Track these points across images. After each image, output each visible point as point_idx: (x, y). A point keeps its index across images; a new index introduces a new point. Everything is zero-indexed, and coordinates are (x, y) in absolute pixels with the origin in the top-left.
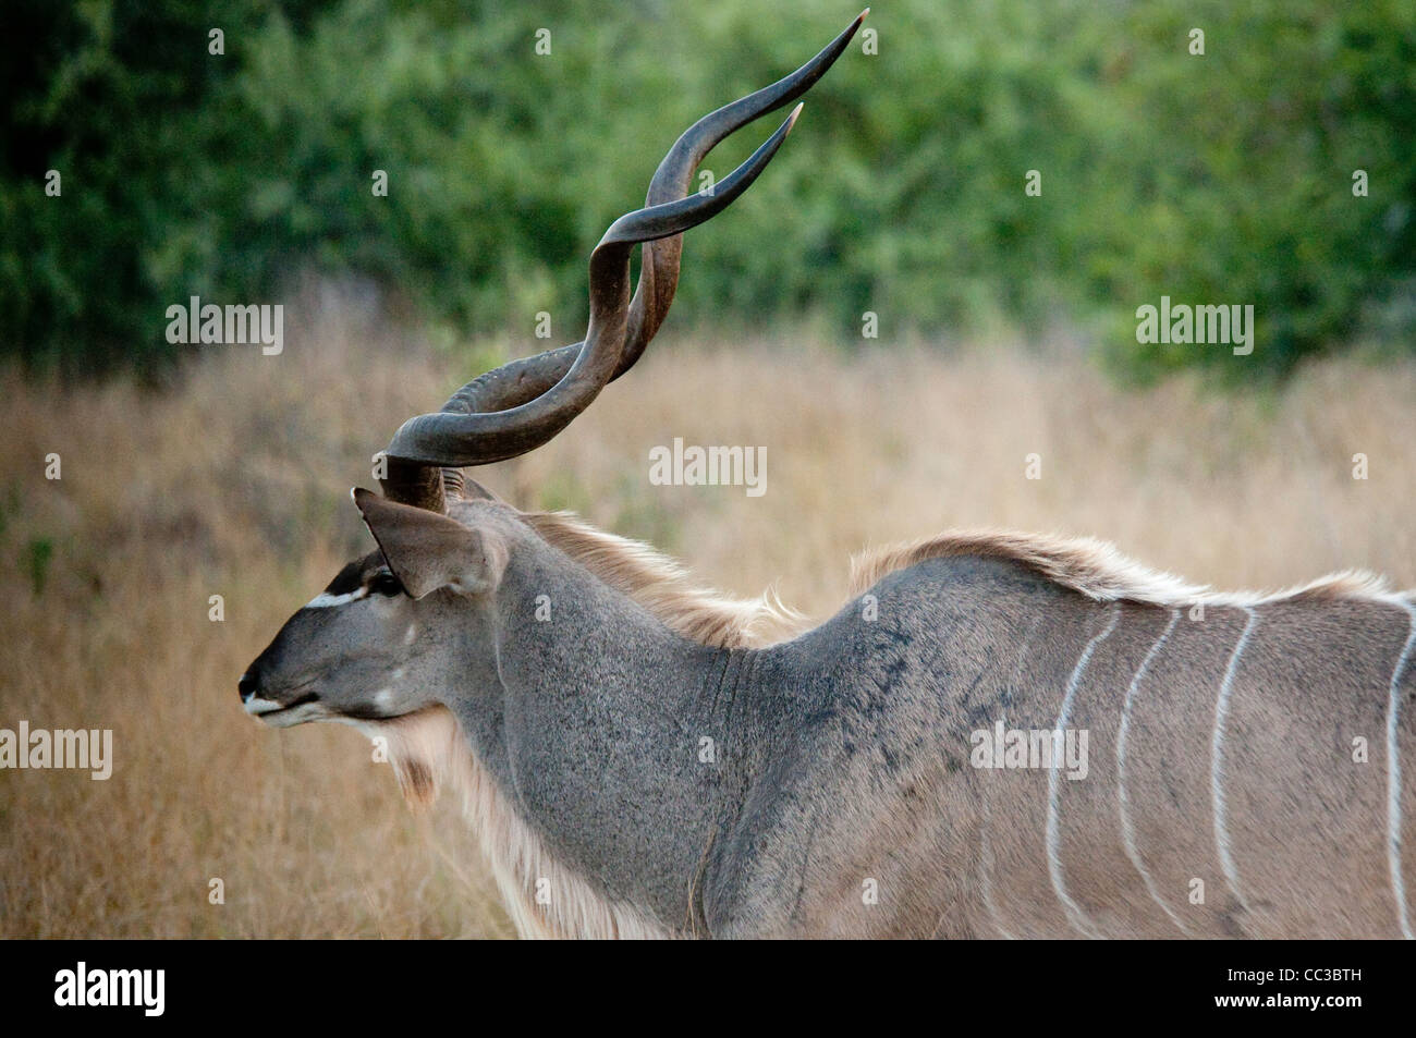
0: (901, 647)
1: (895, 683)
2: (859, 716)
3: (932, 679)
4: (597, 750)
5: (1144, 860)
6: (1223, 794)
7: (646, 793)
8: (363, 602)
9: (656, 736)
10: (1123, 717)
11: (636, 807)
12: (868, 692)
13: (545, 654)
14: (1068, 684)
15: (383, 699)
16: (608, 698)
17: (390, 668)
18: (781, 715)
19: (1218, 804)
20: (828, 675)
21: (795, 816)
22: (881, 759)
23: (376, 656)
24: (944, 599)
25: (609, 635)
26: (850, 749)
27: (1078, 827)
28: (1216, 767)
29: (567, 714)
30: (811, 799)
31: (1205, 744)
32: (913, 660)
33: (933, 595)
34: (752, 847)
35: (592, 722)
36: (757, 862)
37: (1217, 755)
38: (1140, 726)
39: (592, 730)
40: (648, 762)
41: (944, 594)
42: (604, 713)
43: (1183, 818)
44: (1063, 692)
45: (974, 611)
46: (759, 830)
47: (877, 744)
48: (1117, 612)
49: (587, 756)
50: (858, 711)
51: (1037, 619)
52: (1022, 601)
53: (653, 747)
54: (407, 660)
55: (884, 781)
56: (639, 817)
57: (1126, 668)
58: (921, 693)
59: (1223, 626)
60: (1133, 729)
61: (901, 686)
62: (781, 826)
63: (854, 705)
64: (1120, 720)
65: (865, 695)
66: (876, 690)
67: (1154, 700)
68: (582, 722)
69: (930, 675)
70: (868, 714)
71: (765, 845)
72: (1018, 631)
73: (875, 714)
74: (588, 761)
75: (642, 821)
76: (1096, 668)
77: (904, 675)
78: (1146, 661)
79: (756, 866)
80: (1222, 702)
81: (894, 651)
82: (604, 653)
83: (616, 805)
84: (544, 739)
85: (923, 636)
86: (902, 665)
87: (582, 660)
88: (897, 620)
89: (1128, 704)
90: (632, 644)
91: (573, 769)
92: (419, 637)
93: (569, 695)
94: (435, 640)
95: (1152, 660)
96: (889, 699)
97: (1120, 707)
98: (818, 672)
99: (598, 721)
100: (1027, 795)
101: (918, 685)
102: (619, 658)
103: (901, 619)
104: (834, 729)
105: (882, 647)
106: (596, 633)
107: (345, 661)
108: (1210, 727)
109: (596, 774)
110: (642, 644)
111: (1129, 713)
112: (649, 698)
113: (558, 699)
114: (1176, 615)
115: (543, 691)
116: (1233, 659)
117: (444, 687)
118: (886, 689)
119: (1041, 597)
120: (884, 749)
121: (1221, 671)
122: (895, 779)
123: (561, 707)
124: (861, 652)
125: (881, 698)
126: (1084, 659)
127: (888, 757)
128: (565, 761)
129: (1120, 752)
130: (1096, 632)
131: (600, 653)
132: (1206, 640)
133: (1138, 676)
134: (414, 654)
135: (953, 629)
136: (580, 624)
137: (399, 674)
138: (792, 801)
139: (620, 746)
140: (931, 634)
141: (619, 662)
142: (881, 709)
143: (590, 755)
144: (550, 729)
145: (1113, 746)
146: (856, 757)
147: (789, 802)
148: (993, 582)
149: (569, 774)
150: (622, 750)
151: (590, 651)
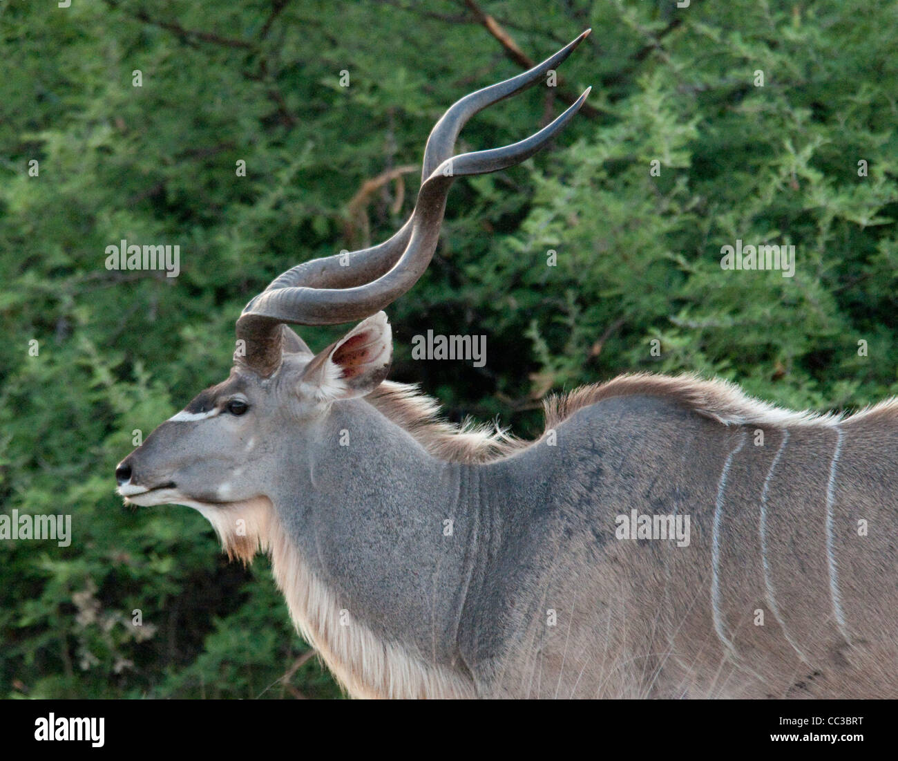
0: (597, 459)
1: (596, 485)
2: (573, 509)
3: (623, 480)
4: (389, 534)
5: (782, 611)
6: (835, 563)
7: (424, 565)
8: (215, 419)
9: (432, 525)
10: (762, 509)
11: (415, 574)
12: (578, 492)
13: (354, 466)
14: (718, 484)
15: (224, 490)
16: (397, 496)
17: (232, 468)
18: (515, 511)
19: (832, 570)
20: (545, 482)
21: (532, 581)
22: (592, 538)
23: (223, 458)
24: (624, 425)
25: (396, 453)
26: (569, 532)
27: (734, 588)
28: (829, 543)
29: (368, 508)
30: (543, 568)
31: (821, 527)
32: (607, 468)
33: (616, 422)
34: (504, 603)
35: (386, 514)
36: (509, 615)
37: (829, 534)
38: (774, 515)
39: (386, 520)
40: (426, 542)
41: (623, 421)
42: (395, 508)
43: (809, 581)
44: (716, 491)
45: (646, 432)
46: (507, 592)
47: (589, 528)
48: (745, 433)
49: (381, 538)
50: (571, 505)
51: (690, 438)
52: (677, 425)
53: (430, 533)
54: (245, 462)
55: (596, 554)
56: (416, 581)
57: (759, 473)
58: (616, 491)
59: (821, 441)
60: (769, 516)
61: (601, 487)
62: (524, 589)
63: (569, 502)
64: (760, 510)
65: (576, 494)
66: (584, 490)
67: (782, 495)
68: (379, 515)
69: (620, 478)
70: (579, 506)
71: (513, 603)
72: (678, 447)
73: (584, 507)
74: (382, 542)
75: (419, 585)
76: (735, 473)
77: (602, 478)
78: (772, 469)
79: (508, 618)
80: (830, 495)
81: (593, 462)
82: (393, 466)
83: (401, 573)
84: (349, 526)
85: (612, 451)
86: (599, 471)
87: (379, 470)
88: (592, 441)
89: (764, 499)
90: (411, 460)
91: (370, 547)
92: (256, 448)
93: (369, 496)
94: (268, 450)
95: (776, 467)
96: (593, 496)
97: (759, 502)
98: (538, 478)
99: (390, 514)
100: (696, 563)
101: (613, 485)
102: (403, 469)
103: (595, 439)
104: (555, 518)
105: (583, 459)
106: (388, 453)
107: (198, 460)
108: (824, 515)
109: (387, 550)
110: (417, 460)
111: (765, 506)
112: (425, 496)
113: (361, 499)
114: (787, 435)
115: (351, 493)
116: (833, 464)
117: (270, 484)
118: (590, 489)
119: (690, 423)
120: (594, 531)
121: (826, 473)
122: (604, 551)
123: (363, 504)
124: (568, 464)
125: (587, 495)
126: (727, 466)
127: (597, 536)
128: (365, 542)
129: (762, 533)
130: (732, 447)
131: (391, 466)
132: (812, 451)
133: (768, 479)
134: (251, 459)
135: (633, 445)
136: (377, 446)
137: (238, 472)
138: (529, 571)
139: (406, 532)
140: (617, 448)
141: (403, 472)
142: (589, 502)
143: (384, 537)
144: (354, 519)
145: (757, 529)
146: (574, 537)
147: (527, 572)
148: (656, 413)
149: (367, 551)
150: (408, 534)
151: (384, 465)
